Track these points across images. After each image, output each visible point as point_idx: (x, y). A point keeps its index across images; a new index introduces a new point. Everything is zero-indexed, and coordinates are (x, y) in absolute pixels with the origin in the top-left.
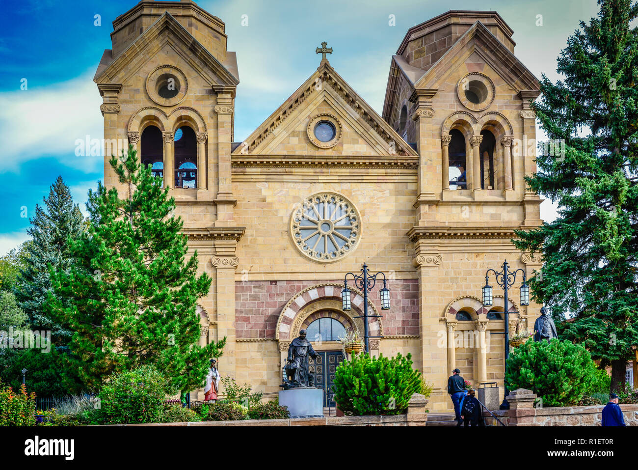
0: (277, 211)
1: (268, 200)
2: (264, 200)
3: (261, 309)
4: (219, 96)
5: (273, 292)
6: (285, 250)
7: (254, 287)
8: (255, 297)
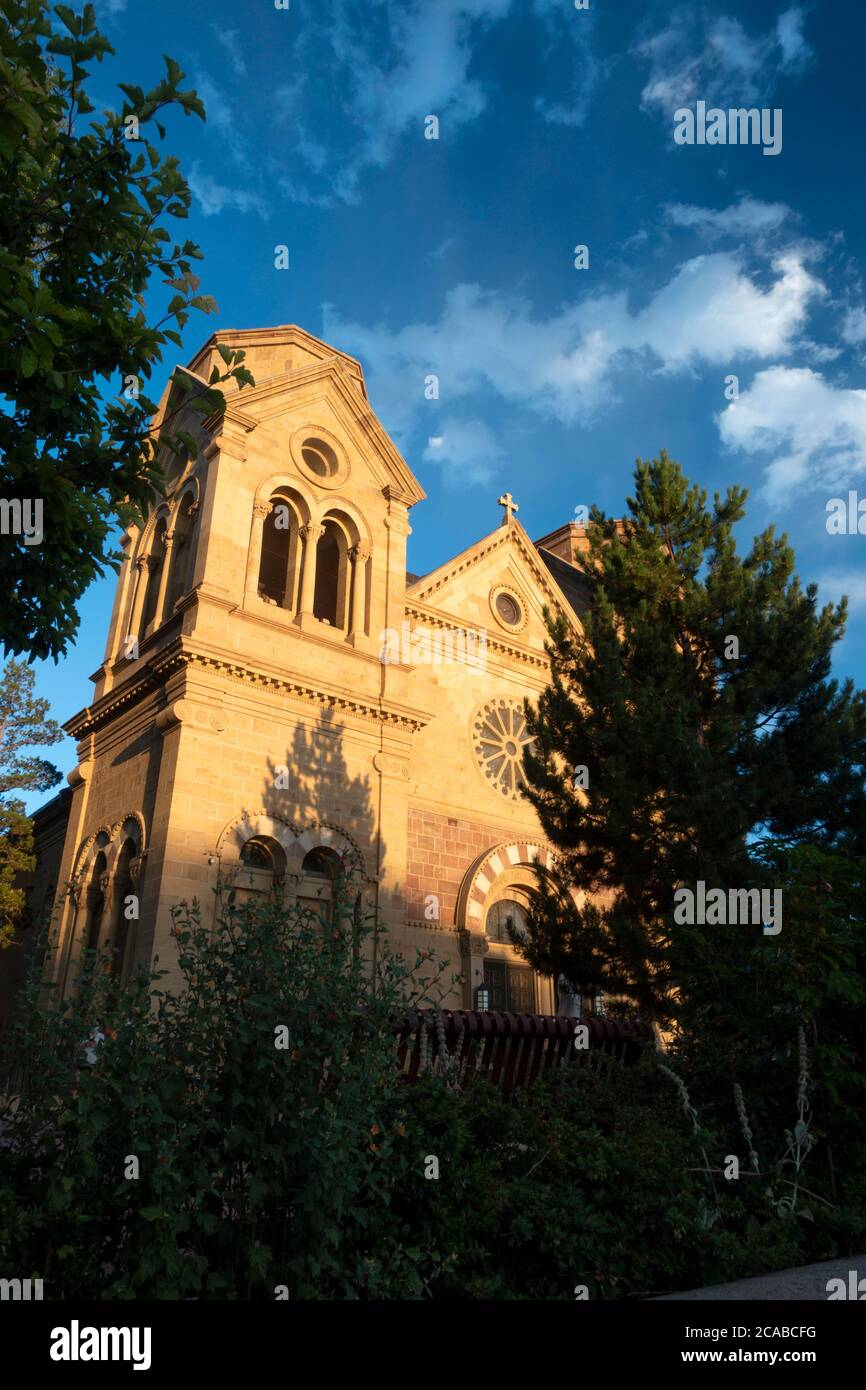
0: (451, 704)
1: (442, 683)
2: (435, 682)
3: (435, 866)
4: (393, 502)
5: (451, 840)
6: (462, 769)
7: (425, 823)
8: (426, 842)
